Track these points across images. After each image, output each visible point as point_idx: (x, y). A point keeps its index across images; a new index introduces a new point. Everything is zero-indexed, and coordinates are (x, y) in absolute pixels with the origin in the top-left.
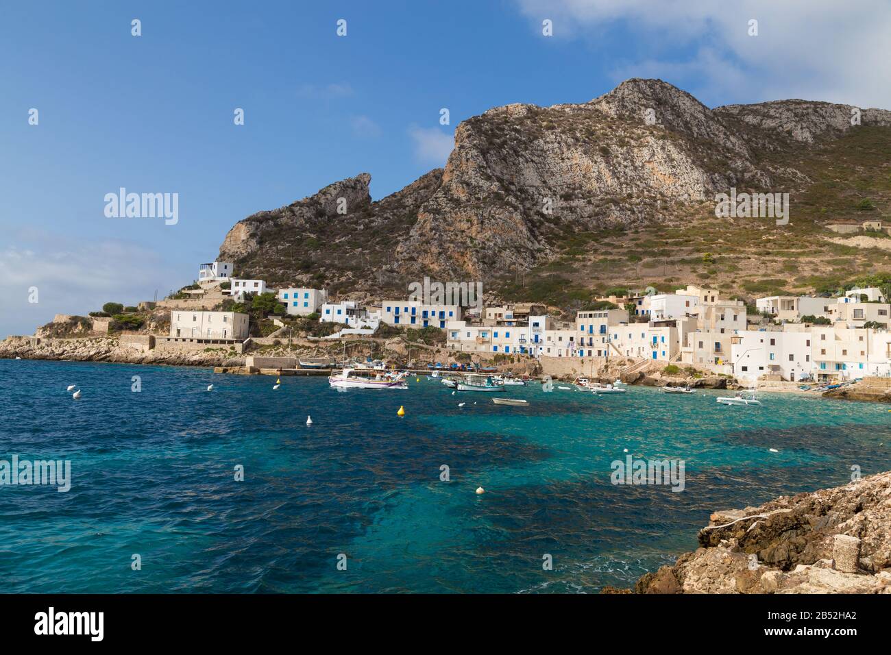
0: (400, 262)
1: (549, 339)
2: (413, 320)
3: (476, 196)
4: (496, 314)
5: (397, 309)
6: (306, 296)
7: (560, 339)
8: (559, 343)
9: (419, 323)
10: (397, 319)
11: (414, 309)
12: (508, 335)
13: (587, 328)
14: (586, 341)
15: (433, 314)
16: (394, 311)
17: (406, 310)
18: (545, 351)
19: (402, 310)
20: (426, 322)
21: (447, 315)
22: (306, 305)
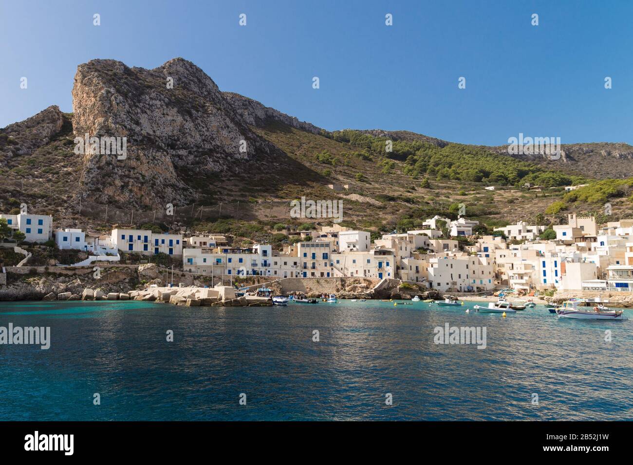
0: (88, 193)
1: (276, 263)
2: (146, 247)
3: (134, 138)
4: (201, 243)
5: (131, 237)
6: (41, 222)
7: (285, 263)
8: (284, 267)
9: (151, 250)
10: (131, 247)
11: (146, 238)
12: (241, 260)
13: (310, 255)
14: (309, 265)
15: (163, 242)
16: (128, 239)
17: (139, 238)
18: (272, 272)
19: (135, 238)
20: (157, 249)
21: (174, 242)
22: (40, 231)
